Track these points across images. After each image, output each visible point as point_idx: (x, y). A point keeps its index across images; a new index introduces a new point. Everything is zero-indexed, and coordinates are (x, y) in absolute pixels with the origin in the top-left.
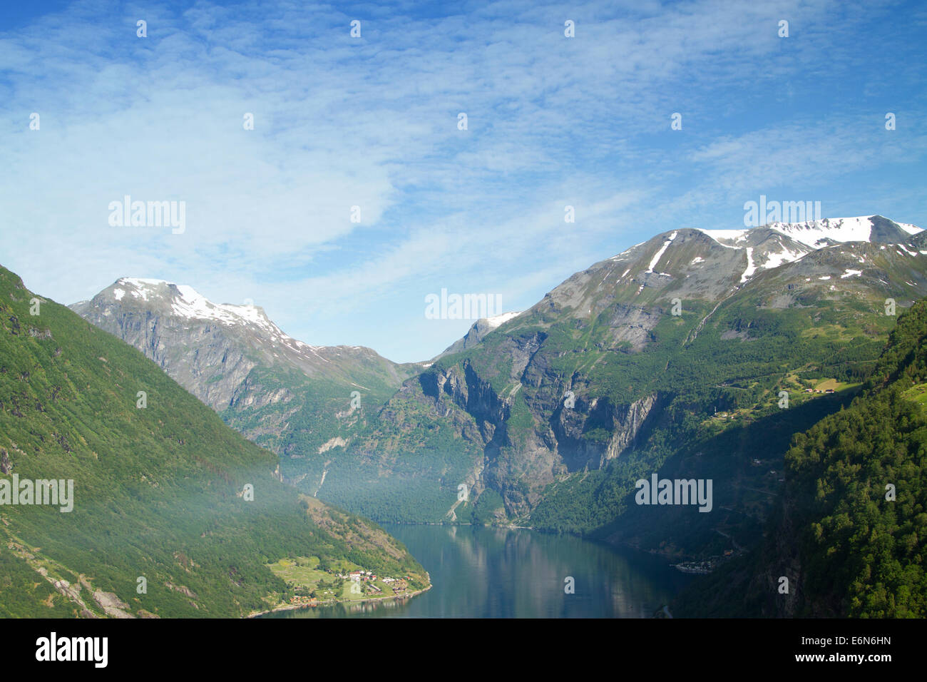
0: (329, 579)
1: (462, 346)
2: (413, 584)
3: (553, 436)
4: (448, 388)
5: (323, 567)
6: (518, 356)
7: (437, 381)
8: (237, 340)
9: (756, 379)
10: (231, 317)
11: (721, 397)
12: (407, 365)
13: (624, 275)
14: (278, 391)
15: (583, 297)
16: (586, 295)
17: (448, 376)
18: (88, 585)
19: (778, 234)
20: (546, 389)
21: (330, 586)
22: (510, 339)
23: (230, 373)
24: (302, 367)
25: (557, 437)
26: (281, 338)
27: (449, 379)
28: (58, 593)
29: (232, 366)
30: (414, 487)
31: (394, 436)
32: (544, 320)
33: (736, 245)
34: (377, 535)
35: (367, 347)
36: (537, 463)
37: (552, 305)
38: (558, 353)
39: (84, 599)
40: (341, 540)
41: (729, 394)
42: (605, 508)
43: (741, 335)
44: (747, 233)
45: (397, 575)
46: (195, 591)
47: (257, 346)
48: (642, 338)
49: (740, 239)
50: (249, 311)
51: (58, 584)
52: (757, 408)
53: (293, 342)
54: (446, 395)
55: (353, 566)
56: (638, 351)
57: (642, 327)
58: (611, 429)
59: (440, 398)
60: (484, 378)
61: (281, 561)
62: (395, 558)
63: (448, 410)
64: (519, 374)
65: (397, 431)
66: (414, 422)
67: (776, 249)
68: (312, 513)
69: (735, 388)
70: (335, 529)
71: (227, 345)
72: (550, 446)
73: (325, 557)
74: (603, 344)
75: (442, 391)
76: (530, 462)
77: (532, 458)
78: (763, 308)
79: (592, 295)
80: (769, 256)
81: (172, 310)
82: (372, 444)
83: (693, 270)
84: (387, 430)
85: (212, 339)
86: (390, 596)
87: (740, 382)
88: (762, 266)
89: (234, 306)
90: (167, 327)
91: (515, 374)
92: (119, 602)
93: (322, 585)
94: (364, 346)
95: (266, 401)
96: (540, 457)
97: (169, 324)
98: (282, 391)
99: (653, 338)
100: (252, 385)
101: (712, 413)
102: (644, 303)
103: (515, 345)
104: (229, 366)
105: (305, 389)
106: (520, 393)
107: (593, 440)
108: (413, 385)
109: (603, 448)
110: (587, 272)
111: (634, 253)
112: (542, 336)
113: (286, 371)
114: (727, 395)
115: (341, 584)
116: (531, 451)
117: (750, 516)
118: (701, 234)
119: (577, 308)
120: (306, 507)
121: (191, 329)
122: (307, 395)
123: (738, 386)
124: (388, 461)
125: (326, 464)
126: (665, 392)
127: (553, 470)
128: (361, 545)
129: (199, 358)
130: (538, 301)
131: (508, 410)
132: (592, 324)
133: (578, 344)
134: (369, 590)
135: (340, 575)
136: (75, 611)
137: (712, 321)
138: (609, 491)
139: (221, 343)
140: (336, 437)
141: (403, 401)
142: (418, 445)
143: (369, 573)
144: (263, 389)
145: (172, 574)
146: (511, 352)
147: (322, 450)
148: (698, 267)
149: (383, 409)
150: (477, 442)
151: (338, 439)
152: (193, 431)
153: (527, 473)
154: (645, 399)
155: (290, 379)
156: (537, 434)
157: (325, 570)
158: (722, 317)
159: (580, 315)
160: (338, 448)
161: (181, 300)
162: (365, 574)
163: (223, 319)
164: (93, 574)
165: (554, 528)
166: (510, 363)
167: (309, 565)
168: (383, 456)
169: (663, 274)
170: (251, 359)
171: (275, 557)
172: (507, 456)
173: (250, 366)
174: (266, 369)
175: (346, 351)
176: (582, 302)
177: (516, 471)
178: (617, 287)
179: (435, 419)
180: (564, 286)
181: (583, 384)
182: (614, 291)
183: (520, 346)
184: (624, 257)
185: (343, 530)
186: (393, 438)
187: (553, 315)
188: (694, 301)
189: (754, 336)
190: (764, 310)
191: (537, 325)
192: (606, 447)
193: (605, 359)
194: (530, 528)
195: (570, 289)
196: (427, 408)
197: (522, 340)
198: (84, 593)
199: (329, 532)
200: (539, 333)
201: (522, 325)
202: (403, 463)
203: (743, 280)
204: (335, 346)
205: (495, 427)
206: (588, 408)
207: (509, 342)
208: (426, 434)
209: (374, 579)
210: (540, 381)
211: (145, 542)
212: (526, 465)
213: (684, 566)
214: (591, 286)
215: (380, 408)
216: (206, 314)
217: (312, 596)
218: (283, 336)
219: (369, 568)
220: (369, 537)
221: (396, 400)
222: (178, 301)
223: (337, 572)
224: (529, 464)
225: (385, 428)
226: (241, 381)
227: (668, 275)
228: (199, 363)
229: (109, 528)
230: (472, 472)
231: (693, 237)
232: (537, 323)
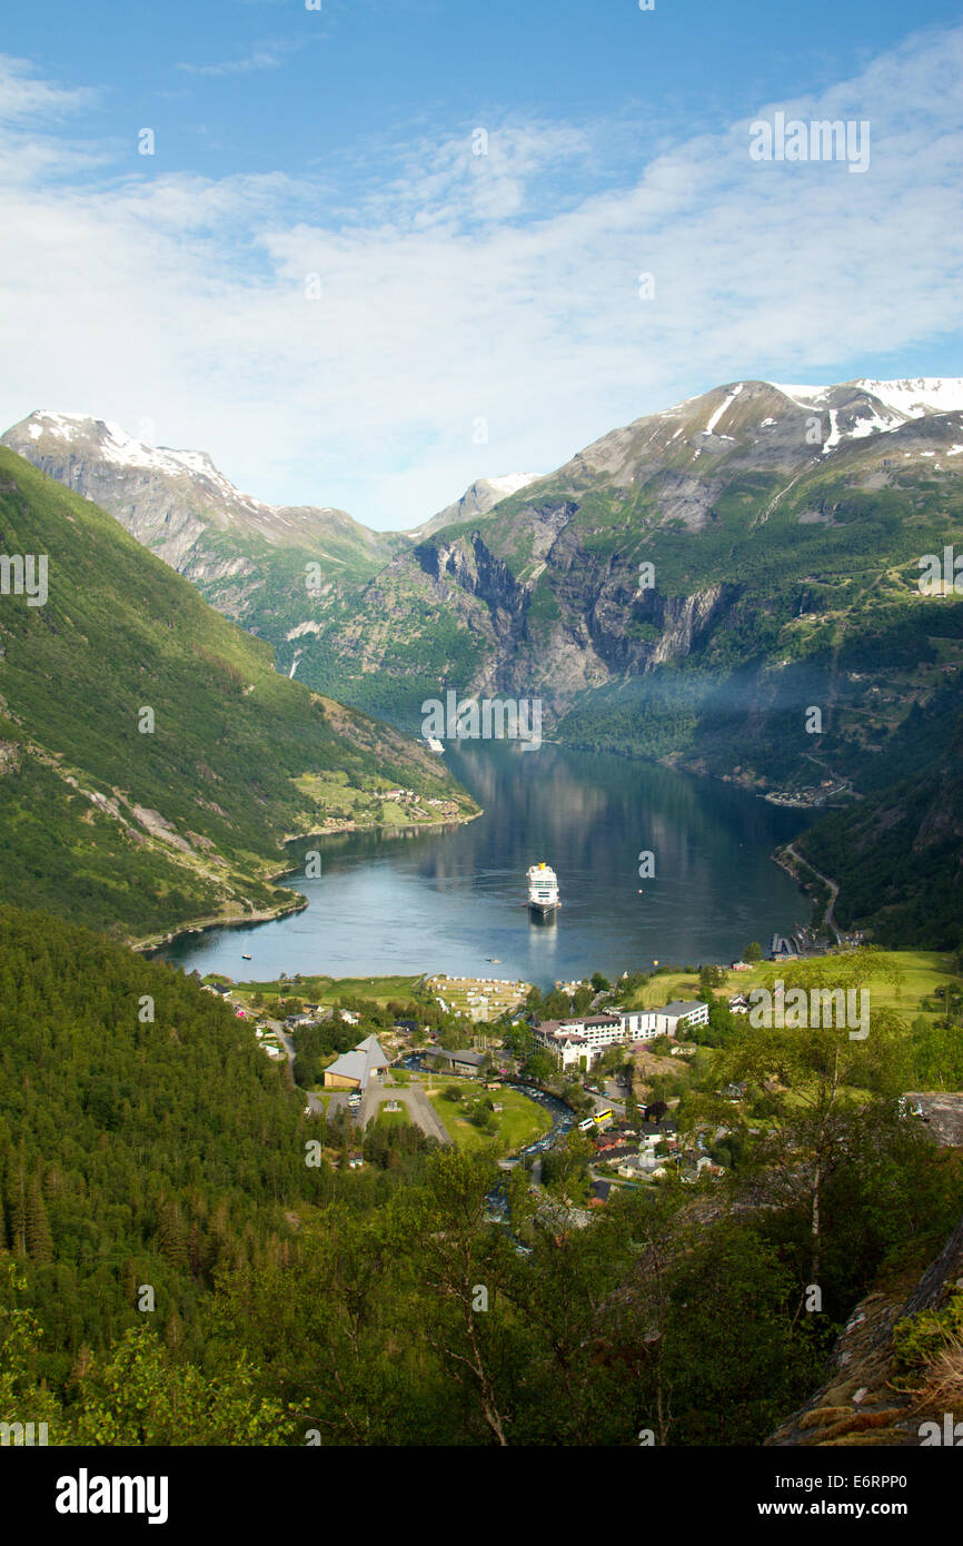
0: (366, 799)
1: (456, 512)
2: (464, 808)
3: (585, 631)
4: (451, 566)
5: (354, 784)
6: (540, 530)
7: (437, 556)
8: (184, 496)
9: (849, 575)
10: (174, 466)
11: (805, 595)
12: (389, 533)
13: (676, 436)
14: (235, 560)
15: (624, 462)
16: (627, 458)
17: (451, 551)
18: (124, 799)
19: (868, 395)
20: (577, 573)
21: (367, 807)
22: (531, 508)
23: (175, 536)
24: (262, 531)
25: (591, 633)
26: (233, 495)
27: (453, 555)
28: (96, 807)
29: (176, 528)
30: (407, 686)
31: (381, 622)
32: (574, 487)
33: (814, 406)
34: (411, 748)
35: (342, 509)
36: (565, 663)
37: (584, 468)
38: (593, 530)
39: (123, 815)
40: (369, 752)
41: (815, 592)
42: (654, 722)
43: (825, 519)
44: (828, 391)
45: (443, 797)
46: (227, 810)
47: (208, 504)
48: (699, 517)
49: (819, 398)
50: (192, 458)
51: (93, 798)
52: (854, 610)
53: (248, 500)
54: (448, 574)
55: (388, 784)
56: (695, 532)
57: (698, 501)
58: (660, 627)
59: (440, 578)
60: (498, 557)
61: (304, 775)
62: (436, 776)
63: (450, 594)
64: (542, 553)
65: (385, 617)
66: (407, 609)
67: (867, 414)
68: (330, 717)
69: (823, 585)
70: (360, 738)
71: (170, 500)
72: (582, 644)
73: (354, 772)
74: (649, 521)
75: (443, 569)
76: (555, 661)
77: (559, 658)
78: (852, 487)
79: (635, 458)
80: (858, 422)
81: (102, 454)
82: (354, 631)
83: (764, 434)
84: (374, 615)
85: (152, 492)
86: (440, 821)
87: (827, 577)
88: (849, 434)
89: (173, 450)
90: (96, 475)
91: (536, 553)
92: (163, 821)
93: (356, 806)
94: (336, 508)
95: (220, 572)
96: (568, 656)
97: (98, 472)
98: (241, 561)
99: (714, 516)
100: (204, 552)
101: (796, 615)
102: (701, 473)
103: (539, 517)
104: (173, 527)
105: (268, 559)
106: (544, 577)
107: (638, 639)
108: (406, 560)
109: (650, 650)
110: (629, 429)
111: (689, 408)
112: (573, 507)
113: (245, 536)
114: (812, 593)
115: (380, 804)
116: (556, 647)
117: (850, 741)
118: (773, 388)
119: (617, 473)
120: (322, 709)
121: (126, 479)
122: (272, 567)
123: (826, 582)
124: (375, 654)
125: (296, 654)
126: (731, 585)
127: (585, 673)
128: (396, 759)
129: (135, 515)
130: (566, 462)
131: (528, 597)
132: (635, 496)
133: (619, 519)
134: (415, 814)
135: (376, 794)
136: (120, 831)
137: (787, 499)
138: (659, 702)
139: (163, 497)
140: (309, 621)
141: (394, 580)
142: (414, 636)
143: (411, 793)
144: (218, 557)
145: (200, 788)
146: (531, 524)
147: (291, 636)
148: (769, 430)
149: (368, 588)
150: (487, 634)
151: (312, 623)
152: (181, 612)
153: (553, 675)
154: (706, 591)
155: (248, 547)
156: (565, 628)
157: (357, 788)
158: (800, 495)
159: (619, 483)
160: (310, 635)
161: (111, 441)
162: (405, 794)
163: (165, 467)
164: (129, 787)
165: (591, 744)
166: (531, 538)
167: (337, 781)
168: (367, 647)
169: (724, 437)
170: (200, 519)
171: (297, 771)
172: (526, 654)
173: (201, 528)
174: (220, 532)
175: (314, 513)
176: (623, 467)
177: (538, 672)
178: (667, 450)
179: (433, 604)
180: (600, 445)
181: (624, 569)
182: (663, 455)
183: (544, 518)
184: (675, 412)
185: (370, 739)
186: (381, 625)
187: (585, 481)
188: (764, 473)
189: (841, 522)
190: (854, 490)
191: (566, 493)
192: (654, 648)
193: (652, 540)
194: (557, 742)
195: (607, 449)
196: (424, 588)
197: (546, 510)
198: (122, 807)
199: (354, 741)
200: (568, 502)
201: (546, 492)
202: (394, 656)
203: (826, 450)
204: (299, 506)
205: (510, 617)
206: (630, 598)
207: (530, 512)
208: (422, 622)
209: (417, 800)
210: (569, 563)
211: (164, 748)
212: (550, 665)
213: (777, 797)
214: (635, 445)
215: (363, 587)
216: (142, 461)
217: (349, 818)
218: (235, 492)
219: (409, 787)
220: (403, 749)
221: (384, 577)
222: (107, 442)
223: (372, 791)
224: (554, 665)
225: (371, 612)
226: (189, 546)
227: (731, 439)
228: (135, 523)
229: (123, 730)
230: (480, 672)
231: (763, 392)
232: (566, 490)
